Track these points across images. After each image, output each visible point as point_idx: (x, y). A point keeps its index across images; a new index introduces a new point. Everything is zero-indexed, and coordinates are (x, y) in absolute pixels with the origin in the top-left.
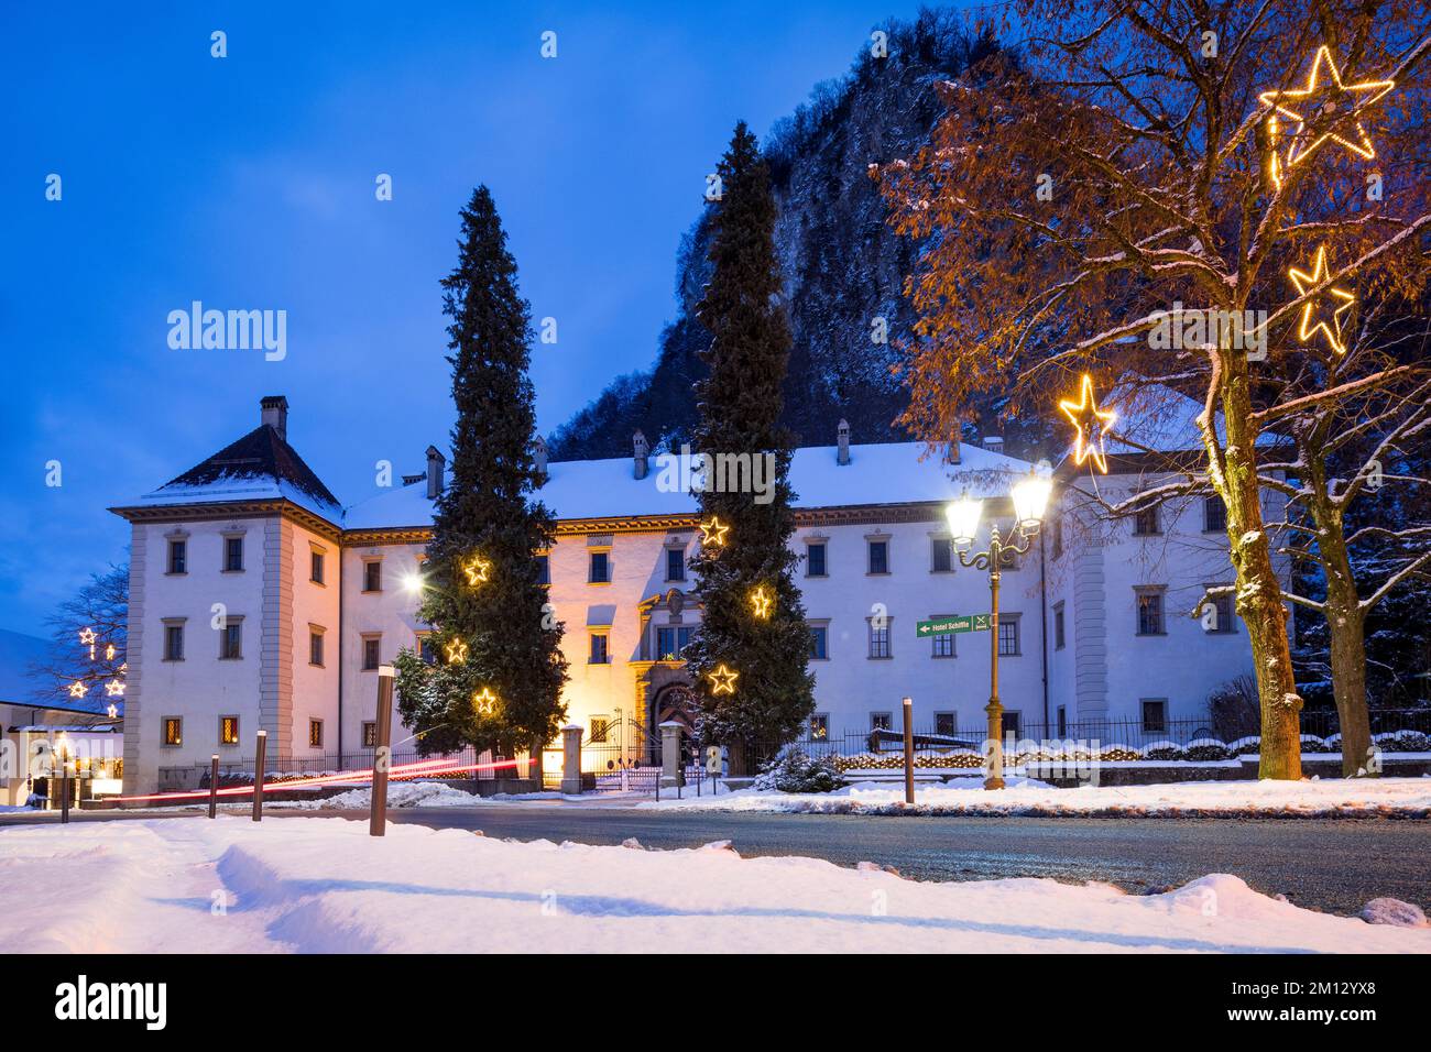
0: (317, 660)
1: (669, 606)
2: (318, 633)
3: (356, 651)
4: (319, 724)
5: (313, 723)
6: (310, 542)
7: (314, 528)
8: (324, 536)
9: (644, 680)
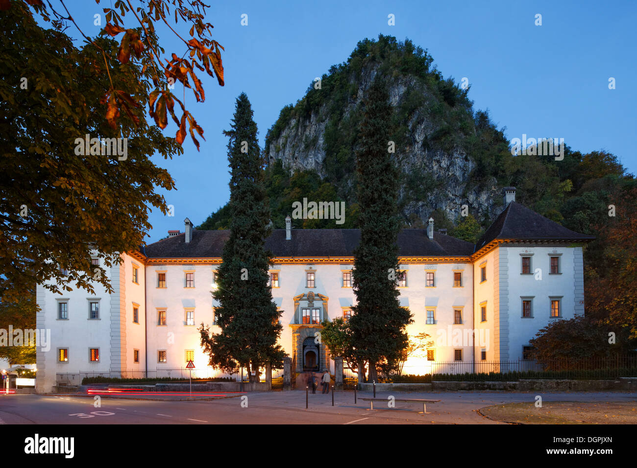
0: (136, 320)
1: (308, 299)
2: (136, 307)
3: (153, 317)
4: (137, 351)
5: (135, 351)
6: (132, 262)
7: (134, 255)
8: (138, 260)
9: (297, 332)
